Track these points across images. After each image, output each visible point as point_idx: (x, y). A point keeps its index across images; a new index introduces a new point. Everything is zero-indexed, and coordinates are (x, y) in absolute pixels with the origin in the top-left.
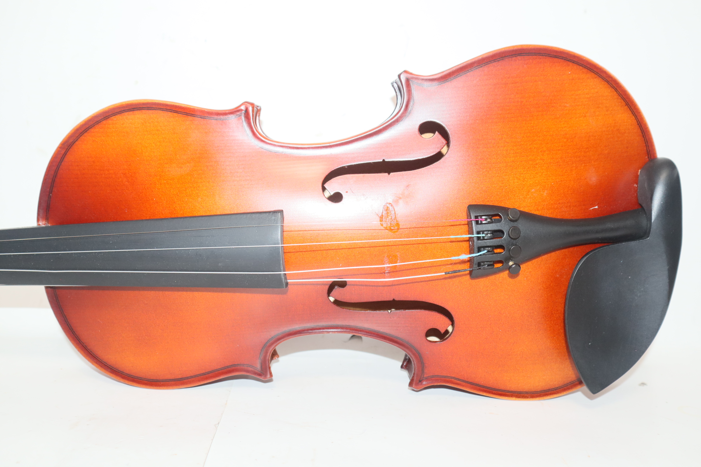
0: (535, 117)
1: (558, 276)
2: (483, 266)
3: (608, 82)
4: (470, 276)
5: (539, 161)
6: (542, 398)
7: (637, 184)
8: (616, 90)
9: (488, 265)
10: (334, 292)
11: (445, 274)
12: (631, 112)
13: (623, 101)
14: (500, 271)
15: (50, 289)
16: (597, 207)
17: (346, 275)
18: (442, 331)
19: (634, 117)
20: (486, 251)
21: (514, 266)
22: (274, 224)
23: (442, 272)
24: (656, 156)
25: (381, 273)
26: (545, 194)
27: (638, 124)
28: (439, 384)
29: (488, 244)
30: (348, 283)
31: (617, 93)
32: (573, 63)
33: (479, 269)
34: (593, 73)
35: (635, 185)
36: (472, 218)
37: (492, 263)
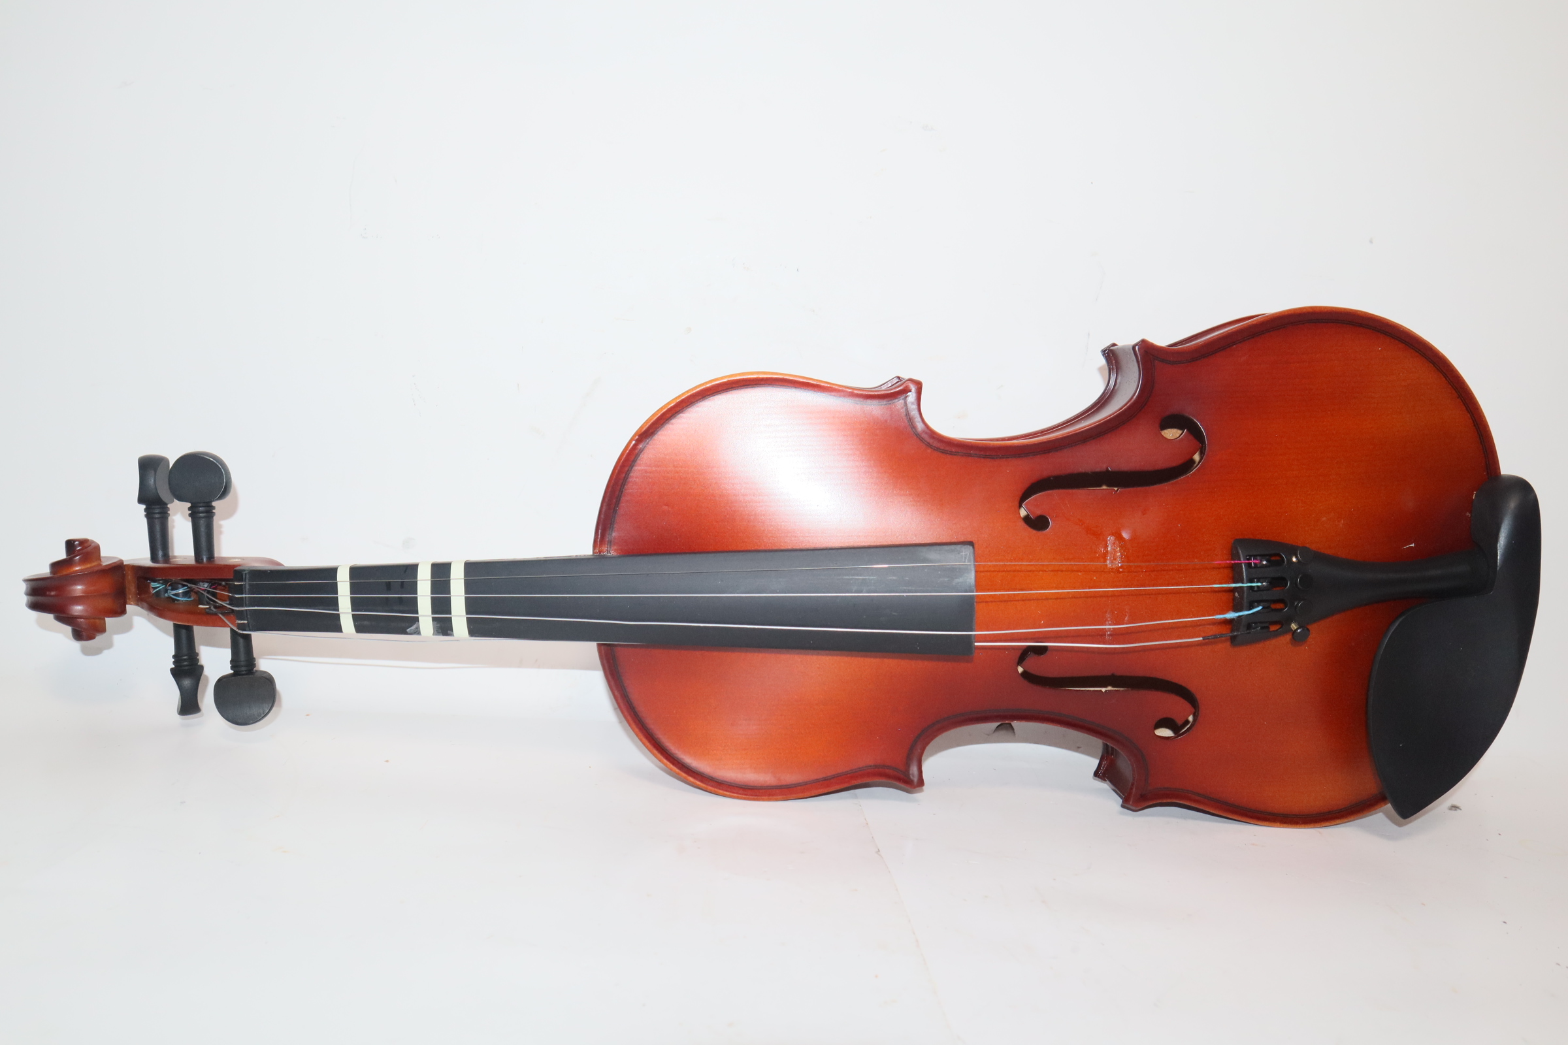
0: (1329, 412)
1: (1353, 644)
2: (1254, 629)
3: (1434, 364)
4: (1232, 643)
5: (1334, 477)
6: (1319, 825)
7: (1470, 512)
8: (1445, 376)
9: (1262, 628)
10: (1027, 662)
11: (1203, 639)
12: (1465, 408)
13: (1454, 392)
14: (1276, 634)
15: (602, 647)
16: (1413, 545)
17: (1049, 638)
18: (1180, 722)
19: (1469, 415)
20: (1260, 608)
21: (1299, 631)
22: (965, 562)
23: (1199, 637)
24: (1500, 473)
25: (1099, 636)
26: (1341, 525)
27: (1475, 425)
28: (1169, 801)
29: (1264, 598)
30: (1049, 648)
31: (1446, 379)
32: (1385, 334)
33: (1248, 633)
34: (1412, 350)
35: (1468, 514)
36: (1242, 559)
37: (1267, 625)
